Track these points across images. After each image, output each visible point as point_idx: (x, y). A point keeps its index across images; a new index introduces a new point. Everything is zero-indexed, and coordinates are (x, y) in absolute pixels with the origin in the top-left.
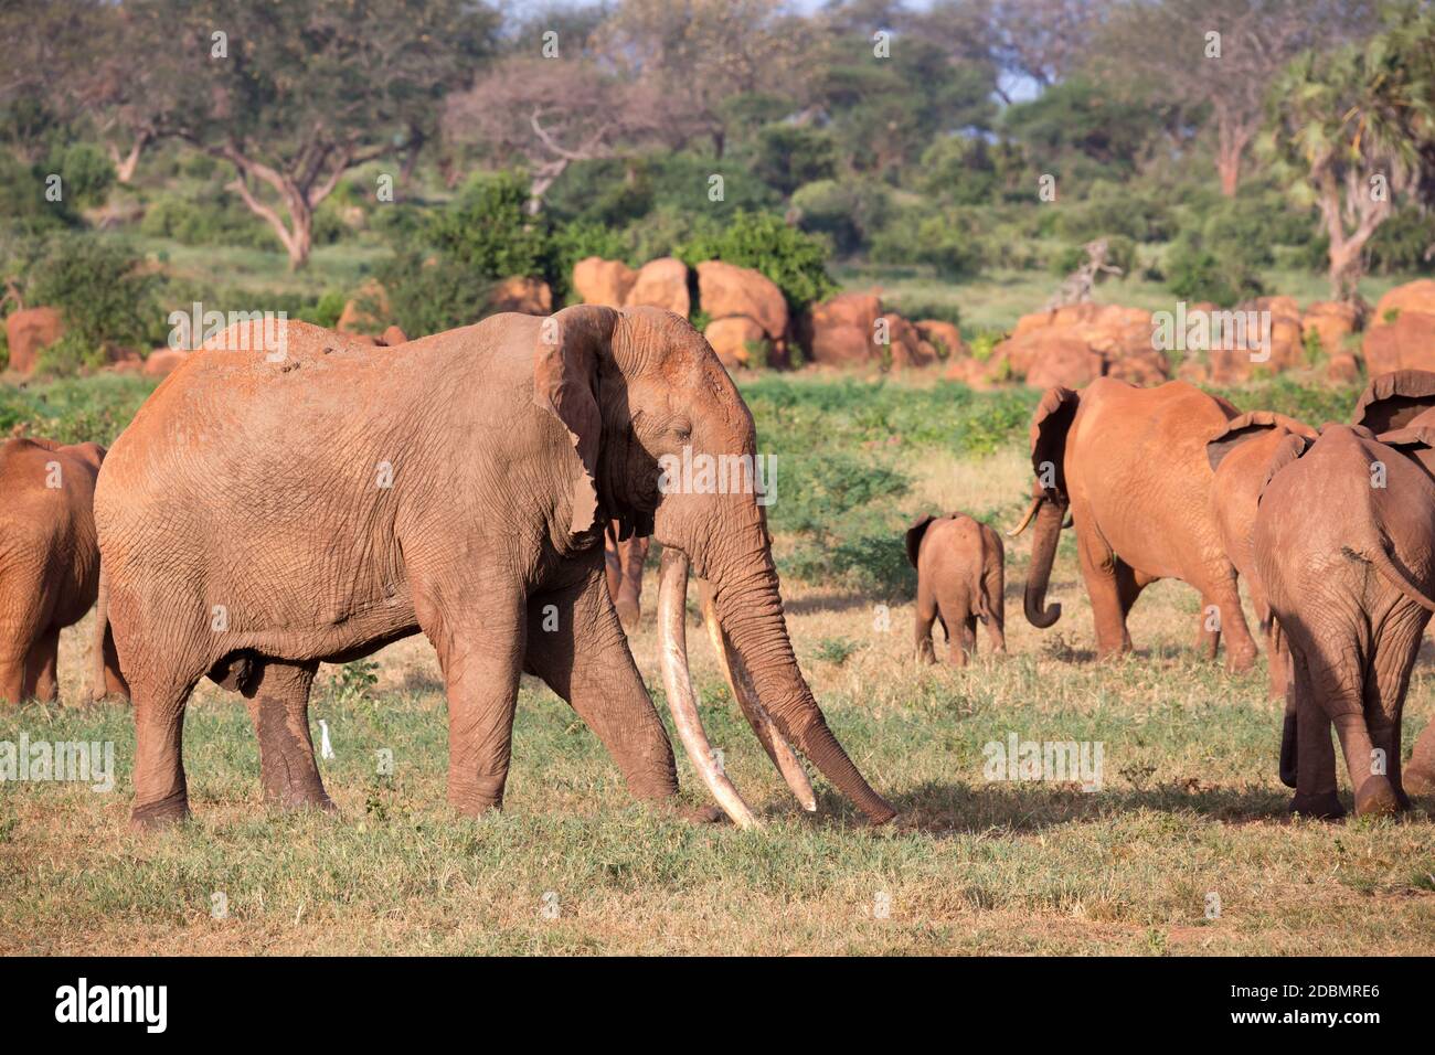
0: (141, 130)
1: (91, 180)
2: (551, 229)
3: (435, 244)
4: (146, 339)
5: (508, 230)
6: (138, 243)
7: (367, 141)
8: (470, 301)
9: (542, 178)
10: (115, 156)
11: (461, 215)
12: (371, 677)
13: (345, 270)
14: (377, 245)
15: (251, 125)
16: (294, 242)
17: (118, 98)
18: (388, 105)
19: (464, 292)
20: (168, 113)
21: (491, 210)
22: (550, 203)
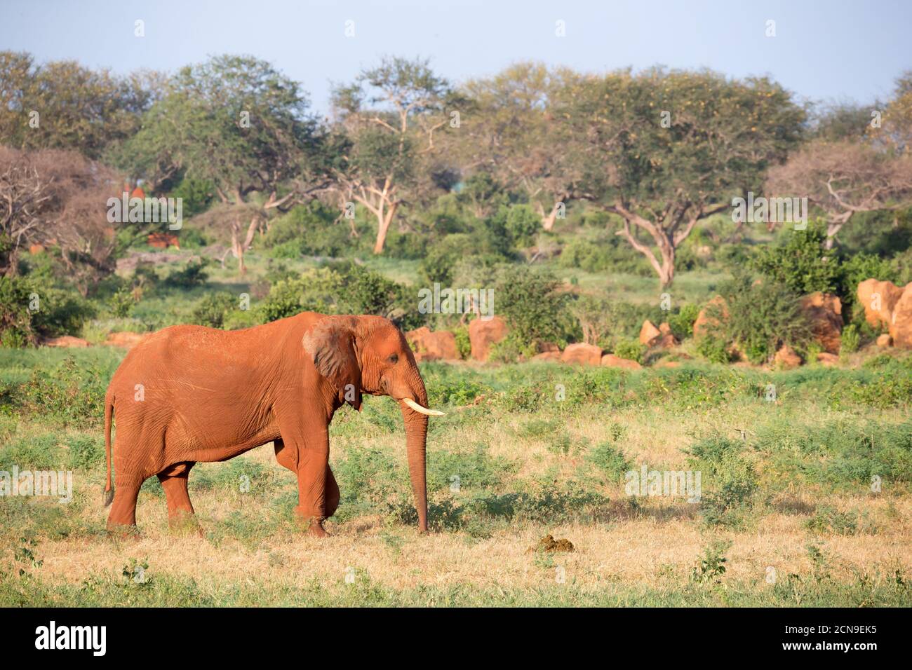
0: (559, 195)
1: (525, 229)
2: (841, 259)
3: (761, 270)
4: (563, 336)
5: (812, 260)
6: (558, 271)
7: (714, 201)
8: (785, 309)
9: (835, 224)
10: (541, 212)
11: (779, 250)
12: (721, 568)
13: (698, 288)
14: (720, 271)
15: (634, 191)
16: (663, 270)
17: (543, 172)
18: (727, 175)
19: (781, 303)
20: (577, 183)
21: (799, 247)
22: (839, 242)
